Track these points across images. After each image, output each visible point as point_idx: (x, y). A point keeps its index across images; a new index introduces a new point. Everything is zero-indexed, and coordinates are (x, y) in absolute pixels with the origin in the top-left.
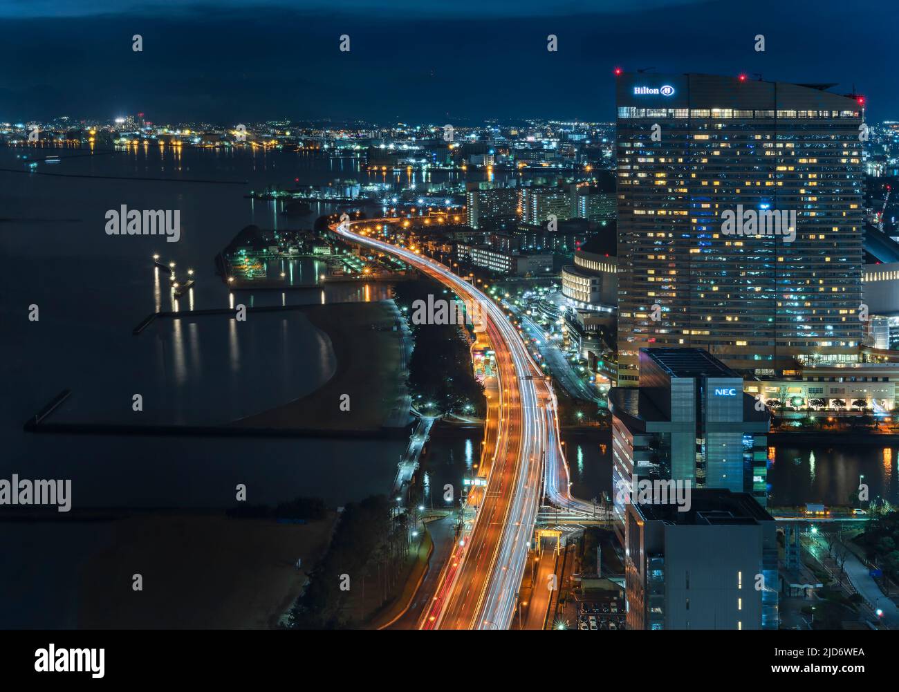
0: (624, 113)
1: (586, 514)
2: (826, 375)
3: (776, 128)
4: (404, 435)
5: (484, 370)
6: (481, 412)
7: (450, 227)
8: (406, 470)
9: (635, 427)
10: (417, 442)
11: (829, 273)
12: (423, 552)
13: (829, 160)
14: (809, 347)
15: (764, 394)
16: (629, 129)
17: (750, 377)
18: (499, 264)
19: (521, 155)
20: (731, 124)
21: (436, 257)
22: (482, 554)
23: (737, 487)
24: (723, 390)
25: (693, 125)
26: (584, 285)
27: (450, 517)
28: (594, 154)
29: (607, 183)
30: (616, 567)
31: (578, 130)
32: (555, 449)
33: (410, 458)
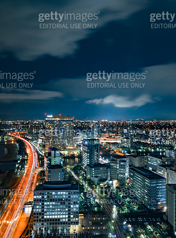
0: (46, 119)
1: (41, 169)
2: (69, 150)
3: (64, 121)
4: (17, 161)
5: (28, 151)
6: (28, 157)
7: (24, 133)
8: (17, 165)
9: (47, 157)
10: (19, 162)
11: (70, 138)
12: (19, 176)
13: (70, 124)
14: (67, 146)
15: (62, 152)
16: (47, 121)
17: (61, 150)
18: (30, 138)
19: (33, 124)
20: (59, 120)
21: (22, 137)
22: (27, 175)
23: (59, 164)
24: (57, 152)
25: (54, 120)
26: (41, 140)
27: (23, 171)
28: (43, 124)
29: (44, 128)
30: (44, 175)
31: (41, 121)
32: (37, 161)
33: (18, 164)
